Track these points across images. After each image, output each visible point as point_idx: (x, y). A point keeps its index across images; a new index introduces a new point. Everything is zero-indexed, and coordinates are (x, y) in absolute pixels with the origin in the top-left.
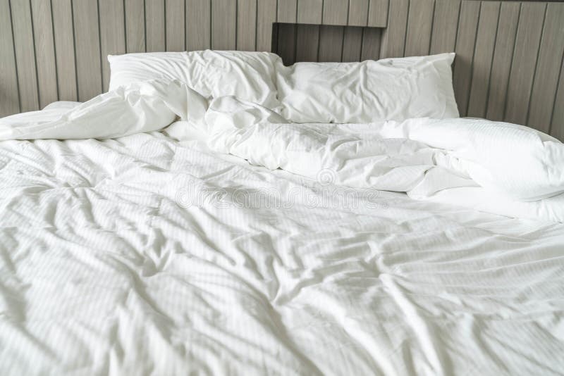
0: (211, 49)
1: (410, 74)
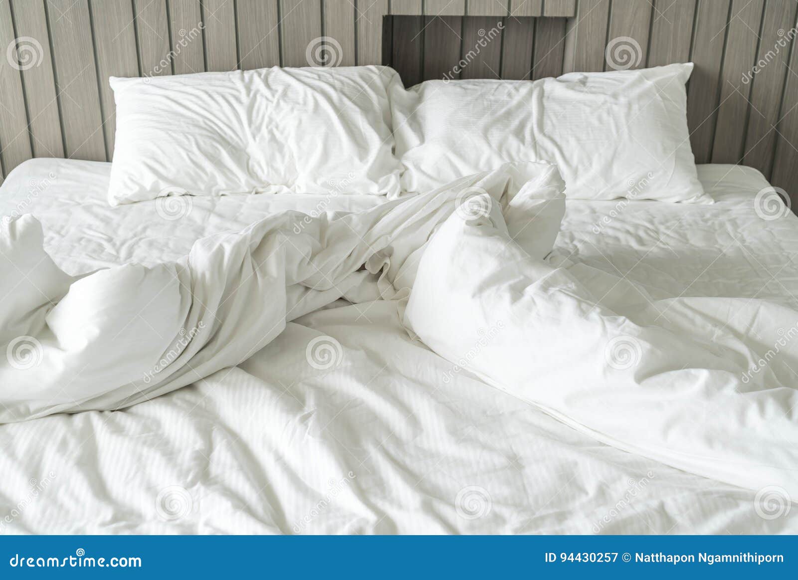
0: (281, 66)
1: (616, 104)
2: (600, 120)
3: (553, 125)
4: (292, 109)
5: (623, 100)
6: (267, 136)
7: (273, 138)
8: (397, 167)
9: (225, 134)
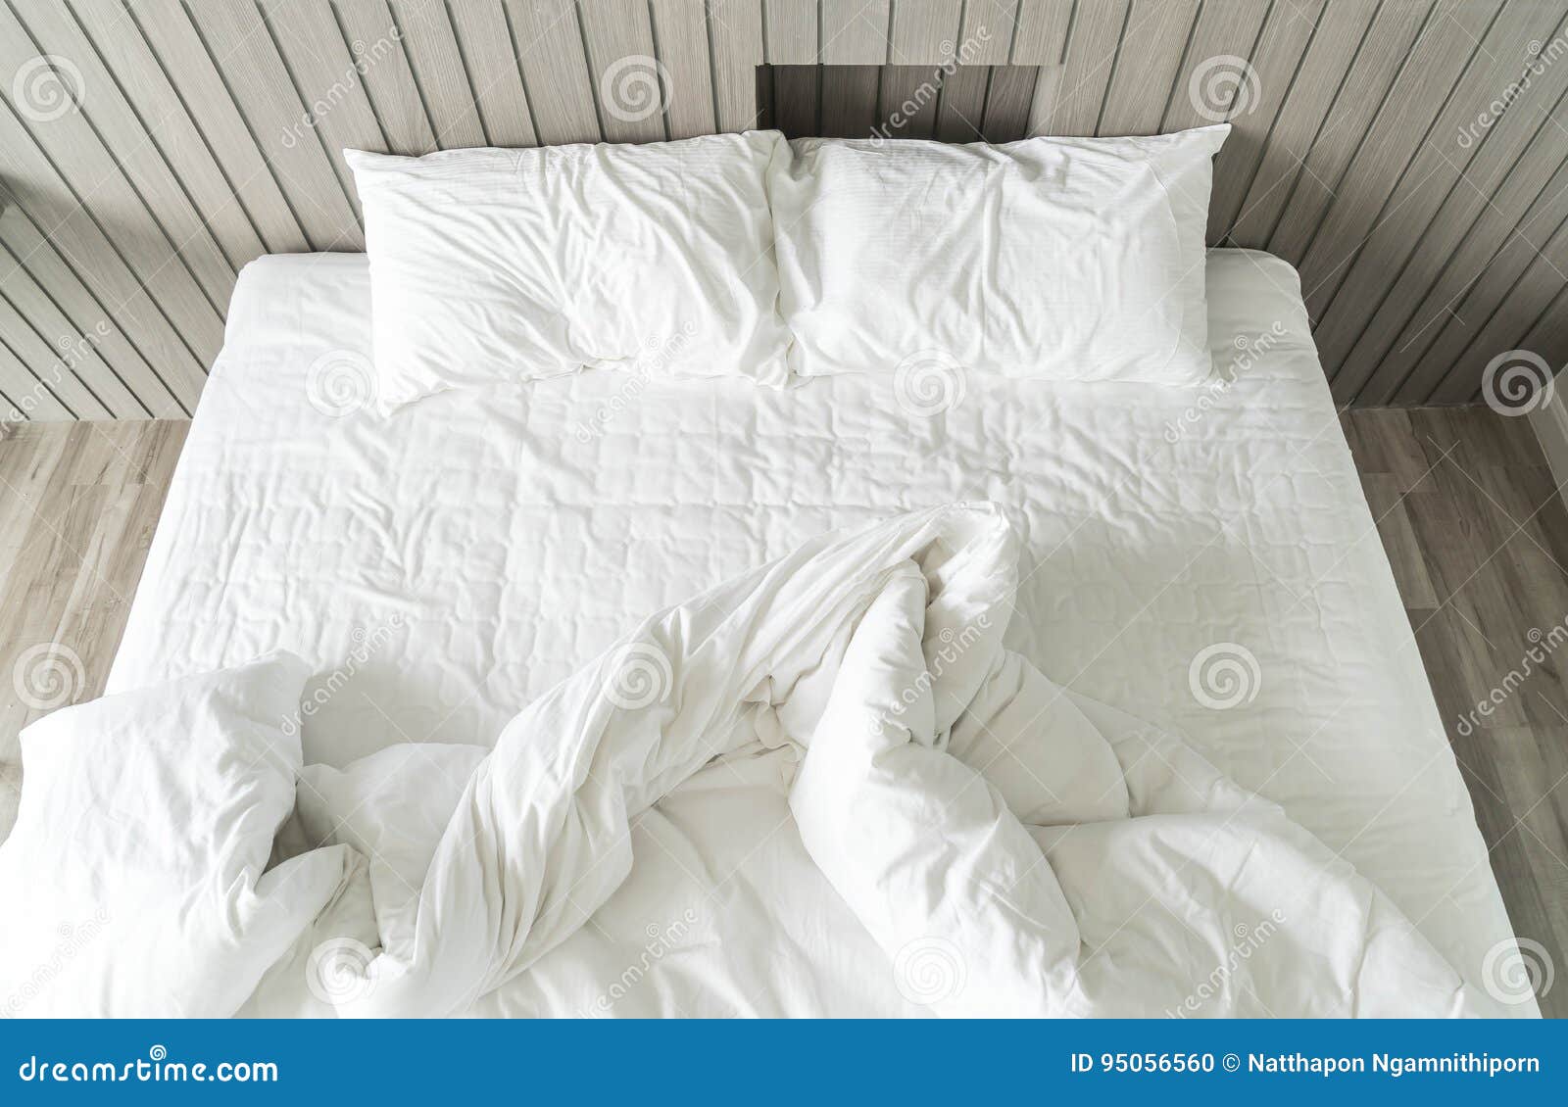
1: (1108, 236)
2: (1080, 263)
3: (1012, 272)
4: (624, 255)
5: (1118, 227)
6: (591, 298)
7: (601, 300)
8: (782, 338)
9: (529, 291)
